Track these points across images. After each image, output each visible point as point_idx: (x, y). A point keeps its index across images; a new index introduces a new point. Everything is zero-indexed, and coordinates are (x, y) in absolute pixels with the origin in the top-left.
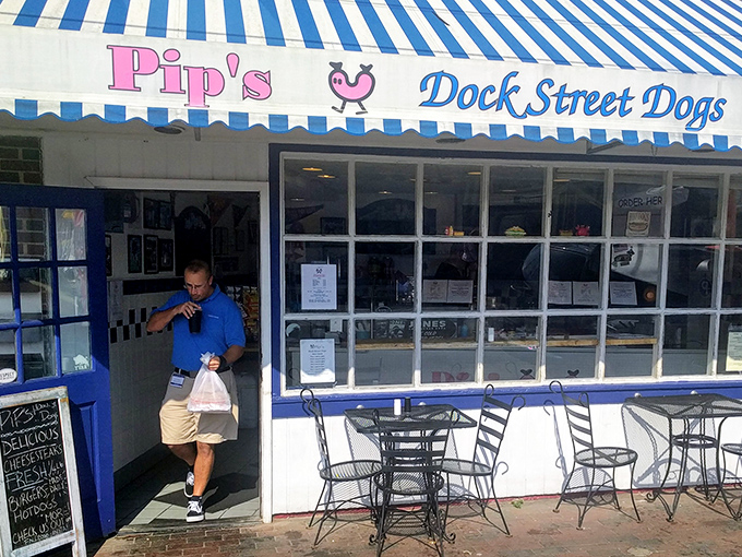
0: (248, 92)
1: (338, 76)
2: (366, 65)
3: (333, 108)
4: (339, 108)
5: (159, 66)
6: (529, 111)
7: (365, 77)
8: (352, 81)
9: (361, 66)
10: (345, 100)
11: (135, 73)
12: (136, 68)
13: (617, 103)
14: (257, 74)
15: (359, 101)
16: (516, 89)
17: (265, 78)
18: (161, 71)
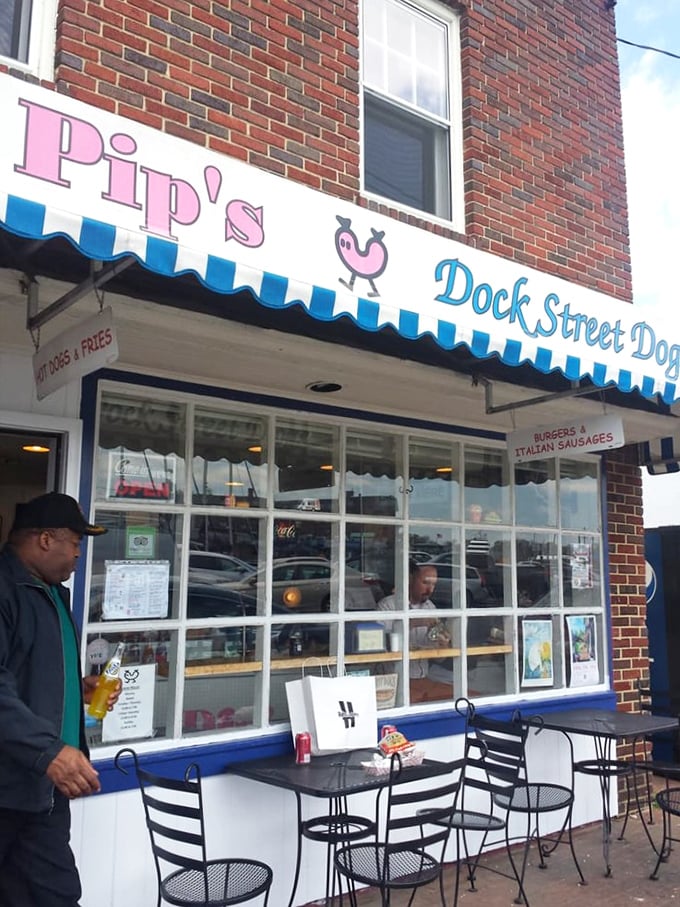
0: (232, 231)
1: (345, 236)
2: (378, 230)
3: (341, 280)
4: (348, 282)
5: (103, 155)
6: (539, 330)
7: (375, 247)
8: (362, 248)
9: (373, 230)
10: (355, 274)
11: (63, 155)
12: (65, 148)
13: (611, 336)
14: (246, 207)
15: (370, 278)
16: (526, 299)
17: (256, 214)
18: (104, 164)
